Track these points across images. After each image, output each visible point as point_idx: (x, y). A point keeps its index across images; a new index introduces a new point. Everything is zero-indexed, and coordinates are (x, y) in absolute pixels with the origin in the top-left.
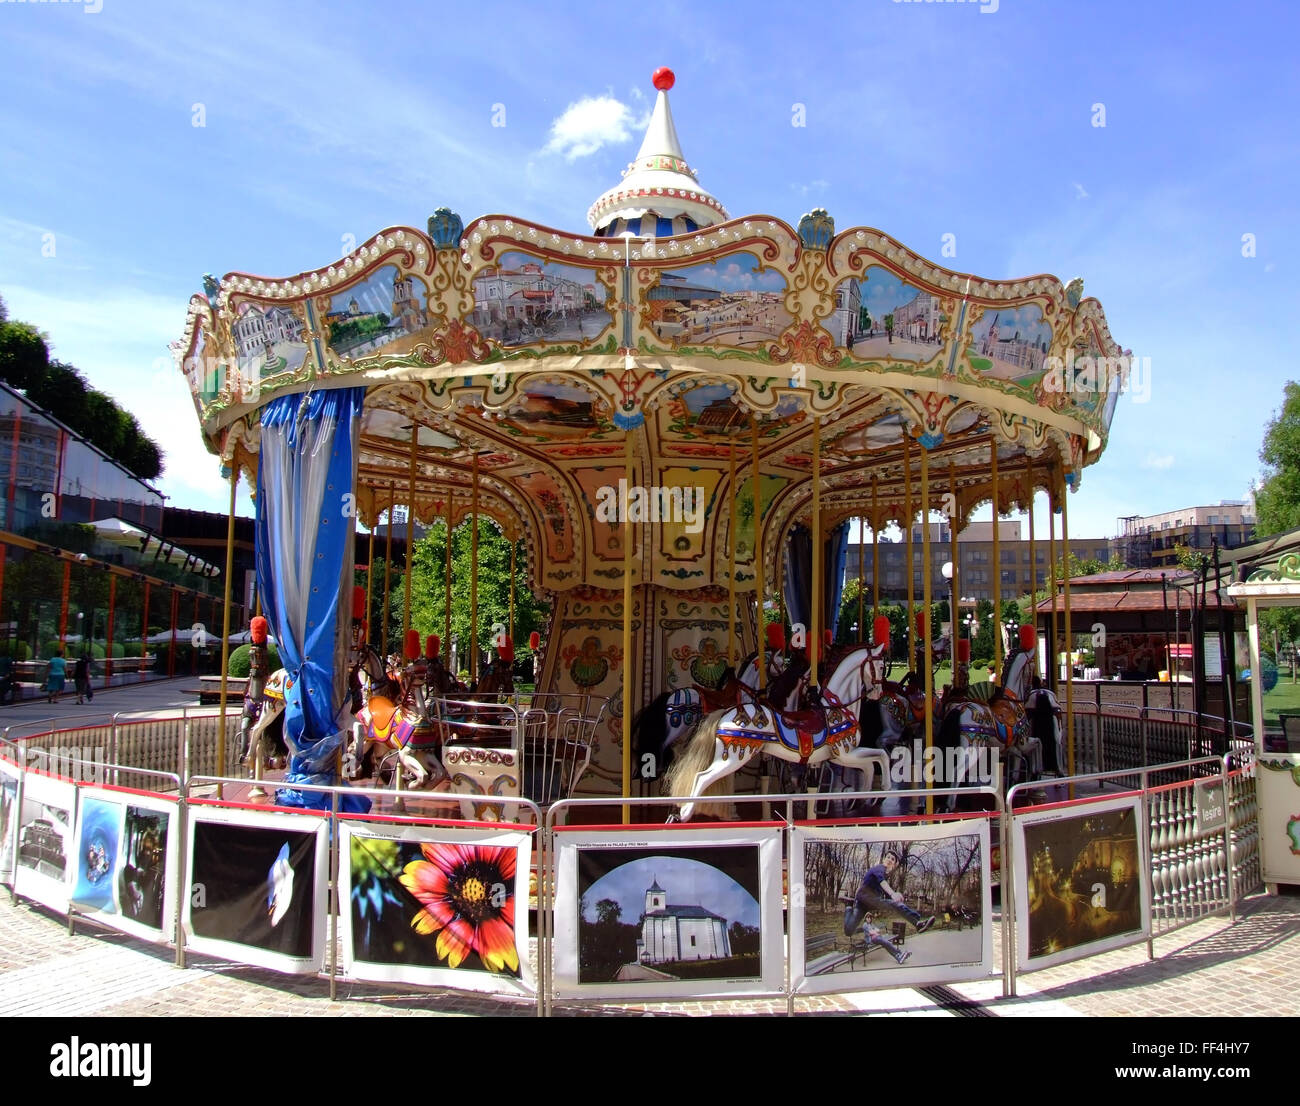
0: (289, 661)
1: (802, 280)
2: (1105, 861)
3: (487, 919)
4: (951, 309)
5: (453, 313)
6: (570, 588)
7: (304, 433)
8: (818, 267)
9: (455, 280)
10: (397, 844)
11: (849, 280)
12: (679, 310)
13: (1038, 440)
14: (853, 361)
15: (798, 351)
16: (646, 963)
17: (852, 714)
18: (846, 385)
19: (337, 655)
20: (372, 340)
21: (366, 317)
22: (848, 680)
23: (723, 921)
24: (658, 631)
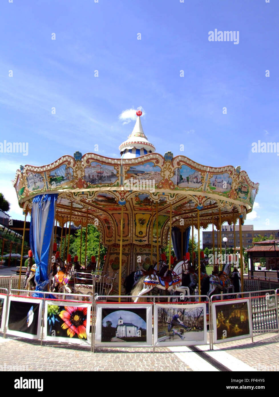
0: (37, 261)
1: (165, 169)
2: (239, 315)
3: (80, 326)
4: (204, 175)
5: (79, 176)
6: (112, 244)
7: (43, 205)
8: (169, 165)
9: (80, 168)
10: (59, 306)
11: (177, 168)
12: (135, 176)
13: (230, 207)
14: (179, 188)
15: (164, 186)
16: (118, 337)
17: (180, 277)
18: (178, 194)
19: (49, 260)
20: (60, 182)
21: (59, 177)
22: (179, 269)
23: (137, 327)
24: (134, 255)
